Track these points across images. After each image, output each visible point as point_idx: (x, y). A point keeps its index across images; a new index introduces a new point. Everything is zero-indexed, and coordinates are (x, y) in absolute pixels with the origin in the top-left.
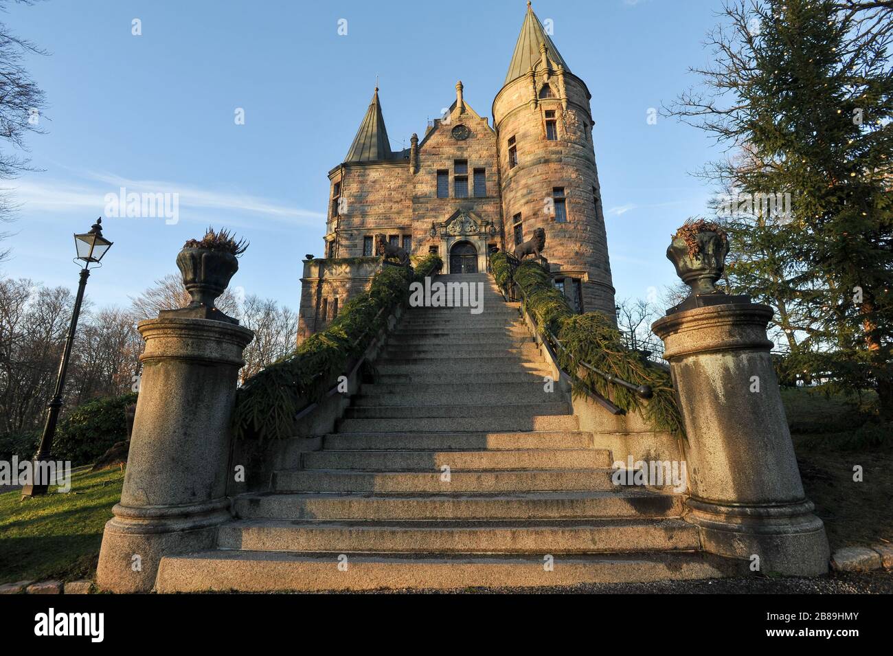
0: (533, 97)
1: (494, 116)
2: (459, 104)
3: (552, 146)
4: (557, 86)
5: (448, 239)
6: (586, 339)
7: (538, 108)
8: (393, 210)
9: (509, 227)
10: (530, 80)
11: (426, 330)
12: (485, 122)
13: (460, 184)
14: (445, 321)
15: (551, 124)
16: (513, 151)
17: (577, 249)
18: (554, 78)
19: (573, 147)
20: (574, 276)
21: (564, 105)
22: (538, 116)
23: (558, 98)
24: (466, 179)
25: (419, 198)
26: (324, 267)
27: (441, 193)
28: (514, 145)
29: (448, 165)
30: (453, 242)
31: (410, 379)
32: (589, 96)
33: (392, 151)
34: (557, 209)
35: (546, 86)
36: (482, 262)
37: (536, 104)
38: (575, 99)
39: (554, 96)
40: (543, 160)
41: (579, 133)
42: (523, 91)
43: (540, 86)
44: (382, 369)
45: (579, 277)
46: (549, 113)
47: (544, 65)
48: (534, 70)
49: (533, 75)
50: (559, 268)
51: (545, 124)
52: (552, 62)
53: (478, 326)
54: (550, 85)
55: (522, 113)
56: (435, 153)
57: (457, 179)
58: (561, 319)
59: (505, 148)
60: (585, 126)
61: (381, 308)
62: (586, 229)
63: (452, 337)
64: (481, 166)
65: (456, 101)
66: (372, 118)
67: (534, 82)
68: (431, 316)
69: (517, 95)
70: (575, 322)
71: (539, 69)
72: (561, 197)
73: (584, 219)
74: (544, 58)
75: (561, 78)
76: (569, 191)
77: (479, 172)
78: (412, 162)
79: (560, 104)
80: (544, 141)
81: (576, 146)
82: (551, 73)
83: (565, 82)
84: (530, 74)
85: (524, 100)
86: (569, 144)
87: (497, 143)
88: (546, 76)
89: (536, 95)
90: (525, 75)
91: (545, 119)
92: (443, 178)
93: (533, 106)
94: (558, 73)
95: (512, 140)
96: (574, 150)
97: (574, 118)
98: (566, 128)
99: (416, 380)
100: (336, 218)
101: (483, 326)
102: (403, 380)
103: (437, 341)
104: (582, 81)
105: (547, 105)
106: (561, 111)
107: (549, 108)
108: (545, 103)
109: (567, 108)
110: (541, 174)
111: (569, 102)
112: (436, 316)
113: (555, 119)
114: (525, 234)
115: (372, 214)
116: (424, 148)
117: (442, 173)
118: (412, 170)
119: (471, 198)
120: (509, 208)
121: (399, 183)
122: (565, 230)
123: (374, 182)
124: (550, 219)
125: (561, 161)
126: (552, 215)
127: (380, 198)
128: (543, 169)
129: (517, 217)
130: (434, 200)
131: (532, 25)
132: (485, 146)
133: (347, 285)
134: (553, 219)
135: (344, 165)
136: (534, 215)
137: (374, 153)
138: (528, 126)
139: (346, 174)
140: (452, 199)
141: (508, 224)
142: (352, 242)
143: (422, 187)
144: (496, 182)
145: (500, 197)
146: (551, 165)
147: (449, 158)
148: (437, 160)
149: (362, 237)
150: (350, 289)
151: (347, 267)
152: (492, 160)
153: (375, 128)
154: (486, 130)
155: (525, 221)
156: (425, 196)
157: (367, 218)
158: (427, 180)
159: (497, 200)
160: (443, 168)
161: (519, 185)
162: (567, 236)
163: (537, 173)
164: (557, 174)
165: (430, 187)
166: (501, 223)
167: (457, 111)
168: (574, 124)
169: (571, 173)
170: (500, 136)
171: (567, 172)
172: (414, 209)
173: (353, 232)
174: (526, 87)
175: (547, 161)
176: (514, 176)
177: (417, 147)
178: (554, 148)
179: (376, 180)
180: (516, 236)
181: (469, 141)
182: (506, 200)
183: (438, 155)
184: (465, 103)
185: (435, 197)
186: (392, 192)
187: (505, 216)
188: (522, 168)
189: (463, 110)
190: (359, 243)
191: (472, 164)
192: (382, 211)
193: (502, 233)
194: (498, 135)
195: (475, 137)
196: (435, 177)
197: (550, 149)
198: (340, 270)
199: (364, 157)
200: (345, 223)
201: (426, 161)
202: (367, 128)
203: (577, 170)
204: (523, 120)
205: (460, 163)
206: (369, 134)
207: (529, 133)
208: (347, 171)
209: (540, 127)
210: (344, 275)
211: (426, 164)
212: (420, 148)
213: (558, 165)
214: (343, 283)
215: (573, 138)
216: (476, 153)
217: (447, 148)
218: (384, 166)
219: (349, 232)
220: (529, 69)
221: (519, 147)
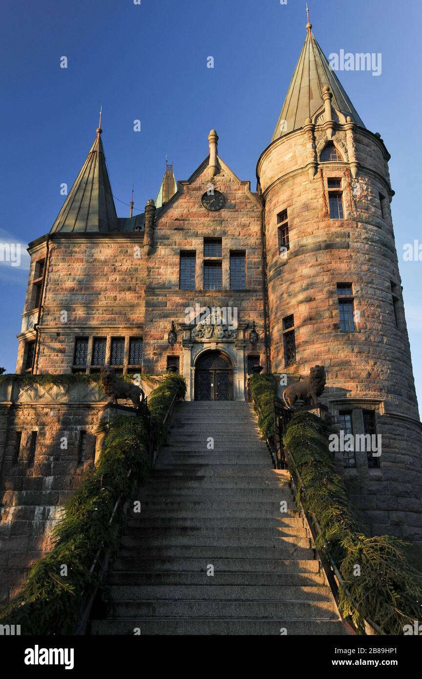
0: (311, 160)
1: (258, 178)
2: (212, 162)
3: (335, 226)
4: (344, 146)
5: (192, 347)
7: (318, 175)
8: (117, 302)
9: (277, 331)
10: (307, 136)
12: (246, 187)
13: (211, 271)
15: (335, 196)
16: (284, 230)
17: (369, 368)
18: (340, 134)
19: (365, 228)
20: (365, 406)
21: (353, 170)
22: (318, 185)
23: (345, 161)
24: (219, 264)
25: (154, 289)
26: (19, 386)
27: (184, 284)
28: (285, 222)
29: (196, 244)
30: (199, 351)
32: (388, 157)
33: (118, 217)
34: (342, 312)
35: (329, 145)
36: (240, 381)
37: (316, 168)
38: (369, 163)
39: (340, 157)
40: (323, 245)
41: (373, 209)
42: (299, 149)
43: (321, 145)
45: (373, 407)
46: (334, 182)
47: (327, 116)
48: (313, 122)
49: (313, 130)
50: (345, 395)
51: (327, 195)
52: (338, 113)
54: (335, 143)
55: (299, 179)
56: (180, 227)
57: (207, 264)
59: (273, 225)
60: (382, 198)
62: (381, 342)
64: (240, 248)
65: (209, 157)
66: (92, 171)
67: (314, 139)
69: (291, 155)
71: (320, 122)
72: (348, 296)
73: (380, 327)
74: (327, 106)
75: (349, 134)
76: (358, 288)
77: (237, 254)
78: (146, 240)
79: (348, 170)
80: (326, 219)
81: (370, 227)
82: (336, 127)
83: (356, 140)
84: (308, 128)
85: (299, 162)
86: (360, 224)
87: (262, 218)
88: (329, 132)
89: (316, 157)
90: (301, 128)
91: (327, 189)
92: (188, 261)
93: (311, 171)
94: (346, 127)
95: (282, 215)
96: (367, 233)
97: (367, 189)
98: (356, 203)
100: (37, 310)
104: (377, 136)
105: (330, 170)
106: (348, 180)
107: (334, 174)
108: (328, 167)
109: (357, 174)
110: (320, 265)
111: (359, 167)
112: (182, 492)
113: (341, 189)
114: (299, 345)
115: (89, 306)
116: (163, 220)
117: (187, 255)
118: (146, 249)
119: (226, 291)
120: (277, 308)
121: (126, 265)
122: (351, 343)
123: (92, 262)
124: (332, 327)
125: (348, 247)
126: (336, 320)
127: (100, 284)
128: (323, 257)
129: (288, 320)
130: (176, 293)
131: (312, 58)
132: (244, 220)
133: (52, 413)
134: (336, 327)
135: (52, 237)
136: (311, 319)
137: (94, 221)
138: (304, 198)
139: (53, 249)
140: (200, 292)
141: (276, 329)
142: (57, 345)
143: (159, 274)
144: (261, 269)
145: (265, 291)
146: (335, 252)
147: (196, 235)
148: (178, 238)
149: (72, 338)
150: (55, 419)
151: (51, 388)
152: (254, 240)
153: (96, 186)
154: (247, 198)
155: (299, 327)
156: (163, 287)
157: (80, 312)
158: (166, 264)
159: (260, 295)
160: (188, 248)
161: (290, 276)
162: (356, 350)
163: (315, 263)
164: (343, 265)
165: (169, 274)
166: (266, 327)
167: (209, 171)
168: (366, 196)
169: (362, 264)
170: (267, 208)
171: (356, 262)
172: (148, 305)
173: (61, 331)
174: (304, 145)
175: (329, 246)
176: (284, 264)
177: (156, 214)
178: (339, 229)
179: (95, 260)
180: (285, 347)
181: (225, 213)
182: (272, 297)
183: (182, 229)
184: (220, 161)
185: (177, 289)
186: (116, 277)
187: (272, 317)
188: (296, 254)
189: (217, 170)
190: (68, 345)
191: (227, 244)
192: (102, 302)
193: (268, 341)
194: (264, 206)
195: (233, 208)
196: (176, 259)
197: (333, 230)
198: (42, 390)
199: (80, 226)
200: (49, 318)
201: (166, 237)
202: (84, 186)
203: (370, 260)
204: (298, 189)
205: (212, 242)
206: (88, 194)
207: (306, 207)
208: (55, 245)
209: (321, 201)
210: (47, 398)
211: (166, 242)
212: (158, 219)
213: (344, 253)
214: (46, 410)
215: (365, 215)
216: (231, 229)
217: (194, 221)
218: (107, 240)
219: (55, 330)
220: (307, 122)
221: (291, 225)
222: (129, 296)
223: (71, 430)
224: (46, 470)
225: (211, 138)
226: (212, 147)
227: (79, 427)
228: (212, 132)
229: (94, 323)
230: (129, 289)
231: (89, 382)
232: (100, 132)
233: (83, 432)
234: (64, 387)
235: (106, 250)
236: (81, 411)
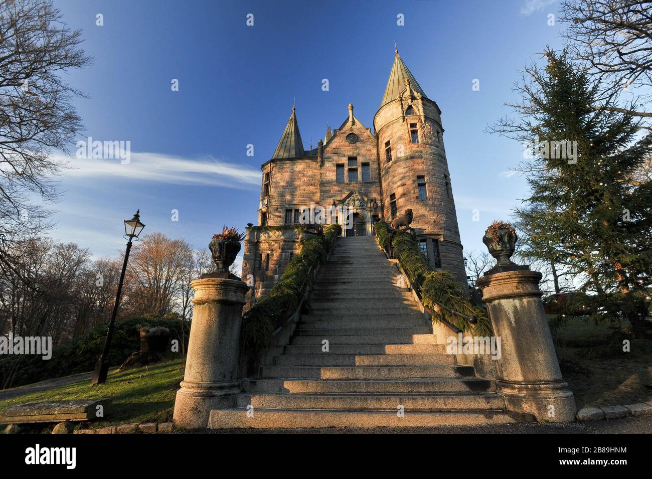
0: (401, 115)
1: (374, 127)
2: (351, 119)
3: (415, 147)
4: (417, 107)
6: (439, 288)
7: (405, 122)
8: (306, 191)
9: (387, 201)
10: (399, 103)
11: (337, 279)
12: (368, 131)
13: (352, 173)
14: (349, 273)
15: (414, 133)
16: (388, 151)
17: (435, 218)
18: (415, 102)
19: (430, 148)
20: (433, 237)
21: (423, 119)
22: (405, 127)
23: (419, 115)
24: (356, 170)
25: (324, 183)
26: (260, 232)
27: (339, 181)
28: (389, 147)
29: (344, 160)
31: (331, 312)
32: (440, 112)
33: (305, 150)
34: (420, 190)
35: (410, 107)
36: (369, 228)
37: (404, 119)
38: (430, 116)
39: (415, 113)
40: (409, 157)
41: (434, 138)
42: (394, 110)
43: (406, 107)
44: (314, 306)
45: (437, 237)
47: (408, 93)
48: (401, 96)
49: (401, 100)
50: (423, 232)
51: (410, 132)
52: (414, 91)
53: (370, 277)
54: (413, 106)
55: (395, 125)
56: (336, 152)
57: (350, 170)
58: (424, 275)
59: (383, 149)
60: (438, 133)
61: (310, 266)
62: (441, 204)
63: (354, 284)
64: (367, 161)
65: (349, 117)
66: (291, 128)
67: (402, 105)
68: (338, 269)
69: (390, 113)
70: (432, 277)
71: (404, 96)
72: (423, 182)
73: (440, 197)
74: (408, 88)
75: (420, 101)
76: (428, 178)
77: (365, 165)
78: (319, 159)
79: (420, 119)
80: (410, 144)
81: (432, 147)
82: (413, 98)
83: (423, 104)
84: (399, 99)
85: (395, 116)
86: (427, 146)
87: (377, 145)
88: (410, 101)
89: (403, 113)
90: (395, 100)
91: (410, 129)
92: (340, 169)
93: (402, 120)
94: (418, 98)
95: (388, 144)
96: (431, 150)
97: (430, 129)
98: (425, 136)
99: (335, 312)
100: (267, 197)
101: (373, 277)
102: (326, 312)
103: (345, 287)
104: (434, 103)
105: (411, 119)
106: (421, 124)
107: (413, 122)
109: (425, 121)
110: (408, 167)
111: (426, 117)
112: (342, 269)
113: (417, 129)
114: (399, 208)
115: (292, 194)
116: (327, 149)
117: (340, 166)
118: (319, 164)
119: (360, 183)
120: (387, 190)
121: (310, 173)
122: (426, 205)
123: (293, 172)
124: (415, 198)
125: (422, 157)
126: (417, 195)
127: (297, 183)
128: (409, 163)
129: (393, 196)
130: (335, 185)
131: (399, 66)
132: (369, 147)
133: (276, 245)
134: (417, 198)
135: (273, 161)
136: (404, 195)
137: (293, 152)
138: (398, 134)
139: (274, 167)
140: (347, 184)
141: (386, 201)
142: (277, 214)
143: (326, 176)
144: (377, 171)
145: (380, 182)
146: (415, 160)
147: (344, 156)
148: (335, 158)
149: (284, 210)
150: (278, 248)
151: (275, 232)
152: (374, 157)
153: (293, 135)
154: (369, 136)
155: (398, 199)
156: (329, 182)
157: (288, 197)
158: (330, 171)
159: (378, 184)
160: (340, 162)
161: (393, 174)
162: (428, 209)
163: (405, 166)
164: (419, 167)
165: (331, 175)
166: (382, 200)
167: (349, 124)
168: (430, 132)
169: (429, 166)
170: (379, 141)
171: (426, 165)
172: (321, 191)
173: (278, 207)
174: (397, 108)
175: (412, 158)
176: (390, 168)
177: (323, 148)
178: (417, 149)
179: (294, 171)
180: (392, 210)
181: (358, 144)
182: (384, 185)
183: (337, 153)
184: (355, 119)
185: (336, 183)
186: (306, 179)
187: (384, 195)
188: (395, 162)
189: (354, 123)
190: (283, 214)
191: (360, 160)
192: (298, 192)
193: (383, 207)
194: (378, 140)
195: (362, 141)
196: (335, 168)
197: (414, 149)
198: (271, 234)
199: (286, 155)
200: (273, 201)
201: (329, 158)
202: (287, 136)
203: (433, 164)
204: (395, 130)
205: (352, 159)
206: (289, 140)
207: (400, 138)
208: (274, 165)
209: (407, 135)
210: (274, 237)
211: (329, 160)
212: (325, 149)
213: (420, 161)
214: (273, 243)
215: (430, 141)
216: (362, 152)
217: (343, 149)
218: (299, 161)
219: (276, 207)
220: (398, 96)
221: (393, 148)
222: (311, 188)
223: (286, 252)
224: (275, 272)
225: (350, 107)
226: (350, 112)
227: (289, 251)
228: (350, 105)
229: (295, 202)
230: (312, 185)
231: (293, 229)
232: (294, 109)
233: (292, 254)
234: (282, 232)
235: (300, 166)
236: (290, 243)
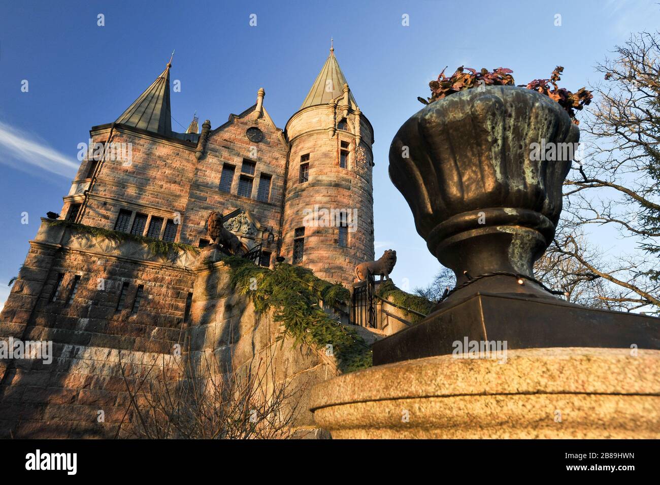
0: (333, 126)
1: (286, 132)
2: (258, 108)
3: (343, 173)
4: (353, 124)
7: (335, 137)
8: (163, 190)
9: (289, 237)
10: (331, 110)
12: (279, 133)
13: (244, 184)
15: (344, 154)
16: (304, 167)
18: (351, 116)
19: (360, 180)
21: (358, 141)
22: (335, 143)
23: (353, 133)
24: (251, 180)
25: (198, 185)
26: (71, 233)
27: (223, 188)
28: (307, 162)
29: (237, 162)
32: (373, 142)
33: (173, 130)
35: (344, 121)
37: (335, 132)
38: (365, 139)
39: (350, 129)
40: (333, 183)
41: (366, 170)
42: (324, 117)
43: (339, 118)
46: (344, 144)
47: (345, 102)
48: (336, 102)
49: (335, 107)
51: (340, 151)
52: (352, 103)
54: (348, 120)
55: (322, 136)
56: (227, 146)
57: (242, 177)
59: (296, 163)
64: (269, 173)
65: (256, 105)
66: (158, 90)
67: (335, 113)
69: (318, 119)
71: (340, 104)
74: (345, 96)
75: (357, 118)
77: (265, 177)
78: (199, 147)
79: (354, 139)
80: (337, 166)
81: (363, 180)
82: (350, 110)
83: (361, 123)
84: (332, 105)
85: (323, 125)
86: (358, 176)
87: (288, 156)
88: (345, 112)
89: (335, 125)
91: (340, 147)
92: (228, 172)
93: (331, 133)
94: (356, 113)
95: (305, 157)
97: (364, 156)
98: (356, 162)
100: (89, 180)
105: (343, 136)
106: (354, 146)
107: (345, 140)
108: (342, 134)
109: (359, 144)
110: (329, 196)
111: (361, 140)
113: (348, 150)
114: (307, 249)
115: (141, 188)
116: (215, 137)
117: (228, 168)
118: (198, 154)
119: (254, 200)
120: (292, 221)
121: (177, 164)
122: (346, 254)
123: (149, 154)
124: (333, 241)
125: (349, 189)
126: (336, 237)
127: (153, 173)
128: (333, 191)
129: (300, 230)
130: (215, 192)
132: (277, 155)
133: (99, 263)
134: (336, 241)
135: (117, 126)
136: (318, 232)
137: (154, 127)
138: (324, 149)
139: (116, 136)
140: (235, 196)
141: (288, 235)
142: (103, 211)
143: (205, 175)
144: (281, 191)
145: (283, 207)
146: (340, 189)
147: (238, 155)
148: (225, 153)
149: (118, 208)
150: (102, 268)
151: (103, 240)
152: (281, 171)
153: (160, 101)
154: (279, 140)
155: (308, 237)
156: (206, 185)
157: (131, 191)
158: (212, 170)
159: (278, 209)
160: (231, 162)
161: (307, 200)
162: (347, 261)
163: (326, 194)
164: (345, 200)
165: (214, 177)
166: (280, 233)
167: (255, 114)
168: (363, 160)
169: (357, 203)
170: (292, 151)
171: (353, 201)
172: (191, 195)
173: (109, 201)
174: (328, 115)
175: (337, 185)
176: (303, 190)
177: (209, 133)
178: (345, 176)
179: (151, 153)
180: (295, 250)
181: (262, 145)
182: (289, 211)
183: (228, 148)
184: (264, 110)
185: (217, 190)
186: (168, 171)
187: (287, 226)
188: (313, 185)
189: (261, 115)
190: (112, 215)
191: (260, 167)
192: (150, 188)
193: (279, 243)
194: (290, 149)
195: (268, 144)
196: (221, 168)
197: (341, 175)
198: (94, 241)
199: (142, 125)
200: (101, 188)
201: (214, 151)
202: (151, 98)
203: (361, 201)
204: (320, 142)
205: (249, 163)
206: (152, 105)
207: (326, 155)
208: (119, 133)
209: (335, 154)
210: (98, 249)
211: (214, 153)
212: (211, 136)
213: (346, 193)
214: (94, 259)
215: (361, 172)
216: (266, 158)
217: (238, 144)
218: (166, 142)
219: (104, 200)
220: (332, 101)
221: (312, 165)
222: (174, 188)
223: (115, 280)
224: (84, 312)
225: (260, 92)
226: (260, 99)
227: (123, 279)
228: (261, 89)
229: (141, 202)
230: (175, 182)
231: (140, 243)
232: (170, 66)
233: (126, 284)
234: (116, 243)
235: (164, 149)
236: (128, 265)
